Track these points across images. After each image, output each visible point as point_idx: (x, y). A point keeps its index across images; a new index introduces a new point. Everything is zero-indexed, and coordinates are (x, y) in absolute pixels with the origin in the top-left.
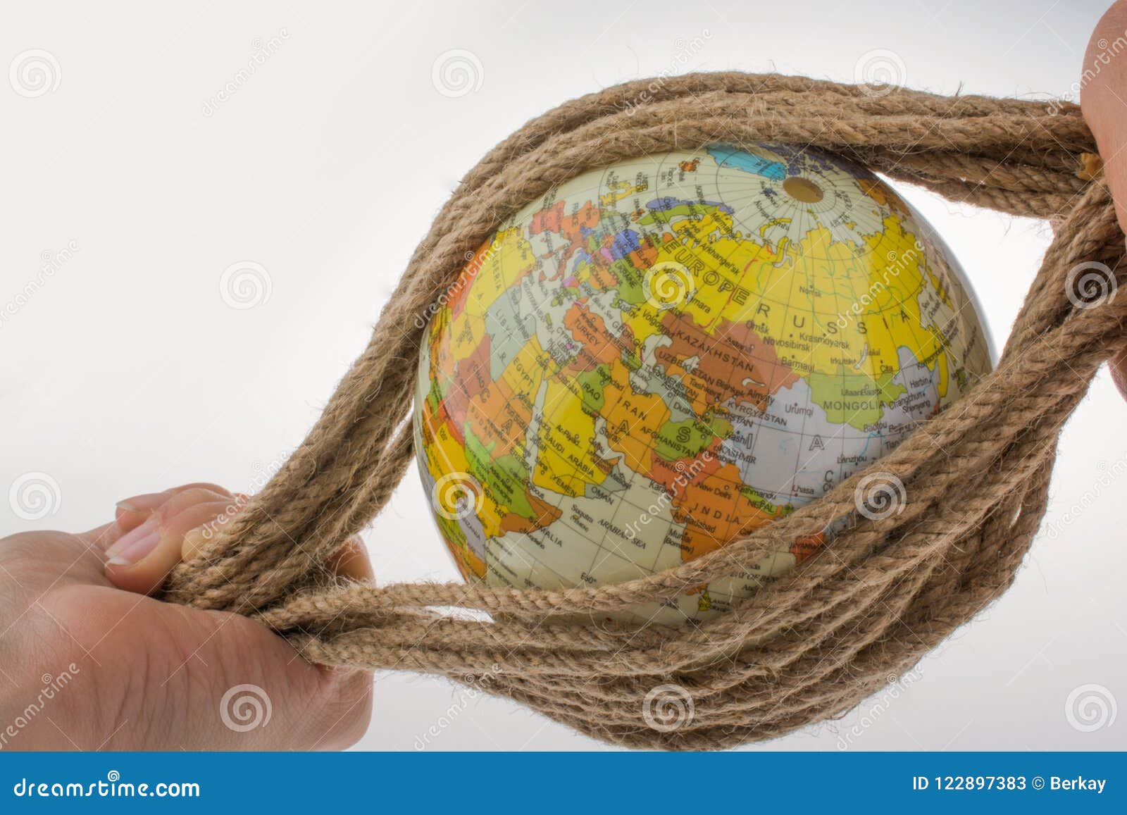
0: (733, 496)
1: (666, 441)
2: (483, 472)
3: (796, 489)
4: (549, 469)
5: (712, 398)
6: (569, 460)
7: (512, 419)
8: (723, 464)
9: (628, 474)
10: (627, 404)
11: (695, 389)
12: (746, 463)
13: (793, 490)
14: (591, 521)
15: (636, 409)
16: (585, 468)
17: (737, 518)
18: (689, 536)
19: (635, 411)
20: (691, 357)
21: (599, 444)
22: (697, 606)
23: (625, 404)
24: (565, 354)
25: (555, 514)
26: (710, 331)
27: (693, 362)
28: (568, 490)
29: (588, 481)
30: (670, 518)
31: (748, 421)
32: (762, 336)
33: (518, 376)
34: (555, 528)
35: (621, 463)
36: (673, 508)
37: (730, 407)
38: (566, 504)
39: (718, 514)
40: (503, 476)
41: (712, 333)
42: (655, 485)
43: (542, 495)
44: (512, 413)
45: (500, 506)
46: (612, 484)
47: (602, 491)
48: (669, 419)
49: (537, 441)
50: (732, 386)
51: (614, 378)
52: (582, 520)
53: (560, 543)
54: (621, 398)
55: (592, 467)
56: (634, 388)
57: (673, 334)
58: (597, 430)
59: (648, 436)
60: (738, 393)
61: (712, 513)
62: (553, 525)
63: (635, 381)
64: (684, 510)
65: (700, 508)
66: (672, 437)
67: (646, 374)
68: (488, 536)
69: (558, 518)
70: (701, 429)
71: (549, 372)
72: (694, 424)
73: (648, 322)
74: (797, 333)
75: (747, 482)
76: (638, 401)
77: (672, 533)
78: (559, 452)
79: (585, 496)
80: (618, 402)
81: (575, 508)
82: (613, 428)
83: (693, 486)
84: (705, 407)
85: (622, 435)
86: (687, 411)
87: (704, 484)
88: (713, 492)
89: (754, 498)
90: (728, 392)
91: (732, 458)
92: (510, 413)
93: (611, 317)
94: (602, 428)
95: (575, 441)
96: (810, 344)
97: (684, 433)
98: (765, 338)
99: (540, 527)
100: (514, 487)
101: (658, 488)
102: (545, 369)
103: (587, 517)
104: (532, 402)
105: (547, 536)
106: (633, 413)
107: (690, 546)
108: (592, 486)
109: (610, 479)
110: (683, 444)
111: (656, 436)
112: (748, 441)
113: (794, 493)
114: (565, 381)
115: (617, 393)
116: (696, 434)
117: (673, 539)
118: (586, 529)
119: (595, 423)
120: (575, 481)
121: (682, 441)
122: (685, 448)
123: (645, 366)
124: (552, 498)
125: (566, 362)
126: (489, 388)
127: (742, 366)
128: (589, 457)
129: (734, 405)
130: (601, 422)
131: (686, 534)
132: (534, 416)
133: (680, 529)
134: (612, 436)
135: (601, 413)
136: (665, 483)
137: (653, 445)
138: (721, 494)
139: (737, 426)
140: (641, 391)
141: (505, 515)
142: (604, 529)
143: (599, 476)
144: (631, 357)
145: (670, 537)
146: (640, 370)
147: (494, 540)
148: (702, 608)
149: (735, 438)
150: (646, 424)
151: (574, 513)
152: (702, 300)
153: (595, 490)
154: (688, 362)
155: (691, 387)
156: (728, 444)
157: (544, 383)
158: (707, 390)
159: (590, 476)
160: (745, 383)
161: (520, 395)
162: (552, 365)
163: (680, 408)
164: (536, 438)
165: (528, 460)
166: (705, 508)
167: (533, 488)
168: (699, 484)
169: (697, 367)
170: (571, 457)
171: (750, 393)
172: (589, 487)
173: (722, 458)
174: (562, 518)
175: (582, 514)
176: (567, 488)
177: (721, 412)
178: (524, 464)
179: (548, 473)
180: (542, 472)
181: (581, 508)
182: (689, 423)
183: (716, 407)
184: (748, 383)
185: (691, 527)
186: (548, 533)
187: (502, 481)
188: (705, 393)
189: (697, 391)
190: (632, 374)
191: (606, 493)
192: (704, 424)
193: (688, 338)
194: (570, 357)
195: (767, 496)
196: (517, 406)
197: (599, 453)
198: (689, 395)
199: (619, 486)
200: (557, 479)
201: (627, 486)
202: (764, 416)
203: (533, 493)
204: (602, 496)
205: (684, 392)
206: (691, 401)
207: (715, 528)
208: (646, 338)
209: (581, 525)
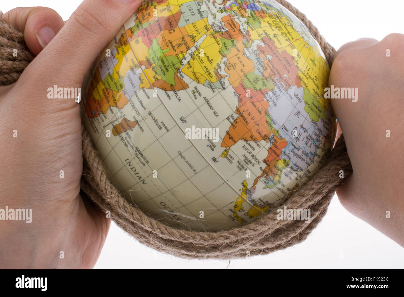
0: (262, 114)
1: (248, 79)
2: (156, 60)
3: (283, 126)
4: (192, 68)
5: (272, 73)
6: (204, 68)
7: (183, 43)
8: (265, 100)
9: (227, 84)
10: (239, 58)
11: (267, 66)
12: (273, 105)
13: (282, 126)
14: (200, 96)
15: (242, 61)
16: (210, 74)
17: (259, 124)
18: (237, 121)
19: (241, 62)
20: (270, 55)
21: (221, 67)
22: (222, 153)
23: (238, 57)
24: (219, 29)
25: (185, 87)
26: (280, 51)
27: (270, 57)
28: (197, 79)
29: (208, 79)
30: (235, 109)
31: (281, 90)
32: (296, 64)
33: (193, 29)
34: (181, 93)
35: (226, 78)
36: (238, 106)
37: (277, 81)
38: (192, 85)
39: (253, 118)
40: (166, 63)
41: (280, 52)
42: (236, 93)
43: (183, 77)
44: (184, 41)
45: (157, 75)
46: (218, 85)
47: (212, 85)
48: (253, 72)
49: (192, 56)
50: (280, 74)
51: (237, 46)
52: (197, 94)
53: (180, 100)
54: (237, 55)
55: (213, 74)
56: (244, 54)
57: (266, 44)
58: (222, 62)
59: (242, 74)
60: (281, 77)
61: (251, 116)
62: (181, 91)
63: (245, 51)
64: (241, 110)
65: (248, 112)
66: (252, 79)
67: (251, 51)
68: (141, 87)
69: (185, 89)
70: (264, 82)
71: (209, 33)
72: (262, 79)
73: (257, 35)
74: (307, 71)
75: (270, 112)
76: (243, 59)
77: (232, 116)
78: (201, 63)
79: (203, 85)
80: (236, 55)
81: (196, 88)
82: (229, 64)
83: (250, 102)
84: (268, 75)
85: (232, 68)
86: (261, 73)
87: (255, 103)
88: (256, 108)
89: (269, 120)
90: (278, 75)
91: (269, 100)
92: (183, 41)
93: (243, 26)
94: (225, 62)
95: (210, 61)
96: (309, 78)
97: (256, 80)
98: (297, 65)
99: (174, 89)
100: (170, 70)
101: (236, 95)
102: (207, 31)
103: (200, 94)
104: (196, 40)
105: (175, 95)
106: (240, 62)
107: (235, 125)
108: (209, 82)
109: (218, 83)
110: (254, 84)
111: (245, 75)
112: (277, 97)
113: (282, 127)
114: (215, 38)
115: (237, 52)
116: (260, 83)
117: (231, 119)
118: (196, 98)
119: (222, 59)
120: (202, 77)
121: (255, 82)
122: (254, 85)
123: (251, 48)
124: (187, 80)
125: (218, 32)
126: (175, 29)
127: (286, 69)
128: (213, 70)
129: (278, 81)
130: (225, 59)
131: (237, 119)
132: (195, 45)
133: (236, 116)
134: (228, 66)
135: (227, 56)
136: (240, 95)
137: (243, 78)
138: (258, 110)
139: (276, 89)
140: (247, 56)
141: (158, 80)
142: (204, 101)
143: (214, 79)
144: (247, 43)
145: (230, 117)
146: (249, 49)
147: (144, 90)
148: (222, 155)
149: (274, 93)
150: (244, 69)
151: (194, 89)
152: (279, 39)
153: (209, 84)
154: (268, 56)
155: (266, 65)
156: (270, 93)
157: (205, 36)
158: (271, 70)
159: (210, 77)
160: (285, 75)
161: (191, 36)
162: (212, 31)
163: (259, 70)
164: (192, 54)
165: (183, 61)
166: (250, 113)
167: (180, 73)
168: (253, 102)
169: (271, 59)
170: (205, 67)
171: (285, 80)
172: (207, 82)
173: (266, 97)
174: (187, 90)
175: (198, 91)
176: (197, 78)
177: (273, 80)
178: (181, 62)
179: (191, 69)
180: (188, 68)
181: (199, 88)
182: (260, 77)
183: (272, 78)
184: (286, 76)
185: (241, 118)
186: (176, 94)
187: (165, 66)
188: (270, 70)
189: (268, 68)
190: (245, 49)
191: (214, 87)
192: (265, 81)
193: (271, 48)
194: (221, 31)
195: (273, 122)
196: (188, 39)
197: (219, 70)
198: (264, 67)
199: (221, 87)
200: (194, 73)
201: (224, 88)
202: (286, 91)
203: (179, 75)
204: (212, 88)
205: (263, 65)
206: (264, 70)
207: (249, 123)
208: (255, 39)
209: (195, 96)
